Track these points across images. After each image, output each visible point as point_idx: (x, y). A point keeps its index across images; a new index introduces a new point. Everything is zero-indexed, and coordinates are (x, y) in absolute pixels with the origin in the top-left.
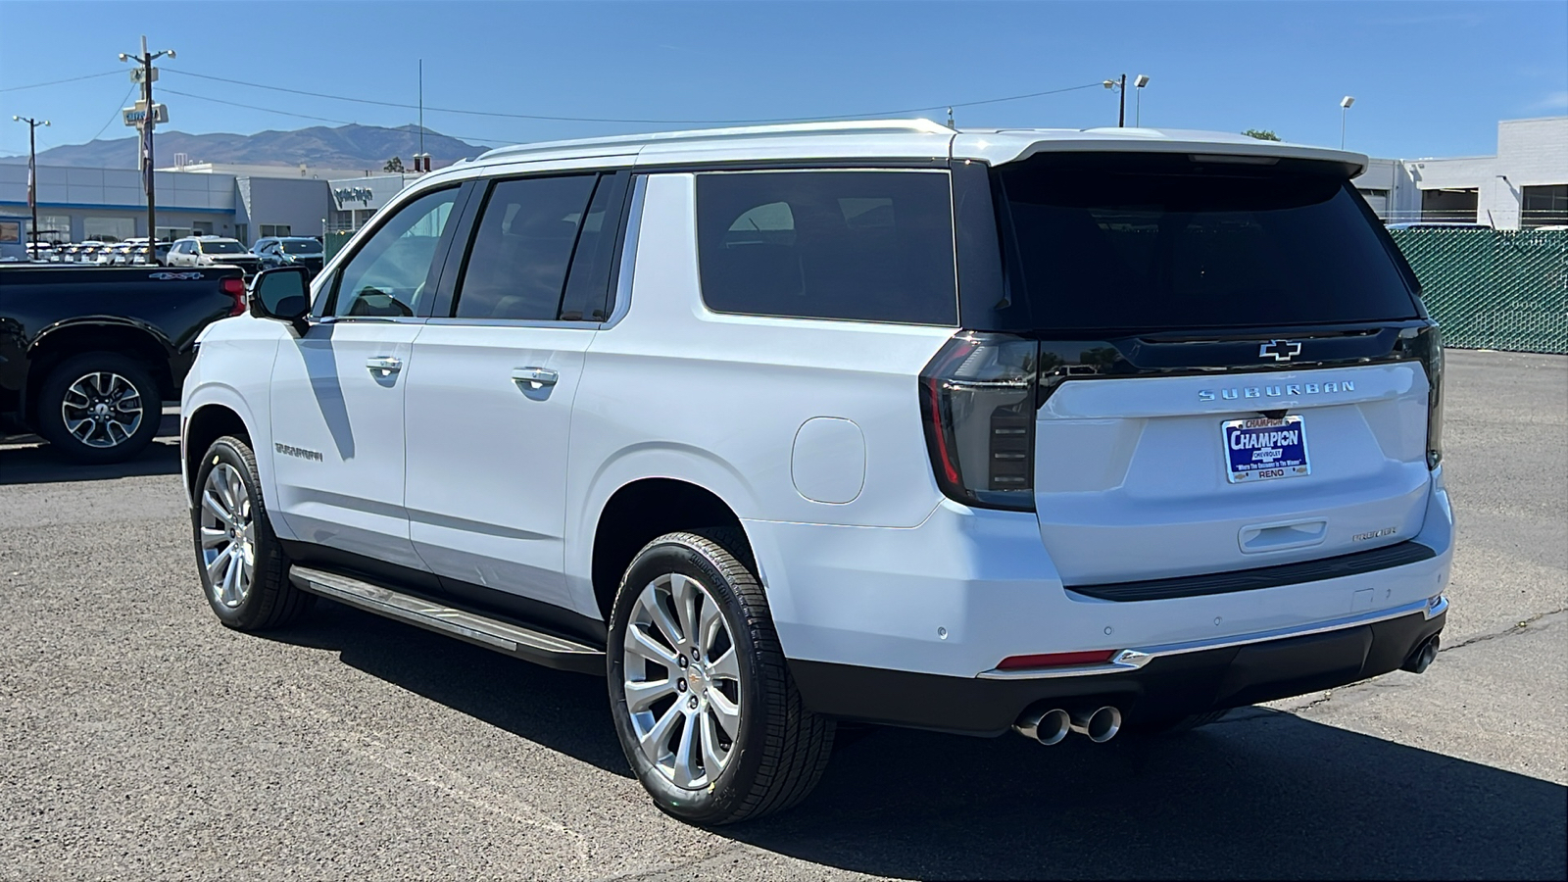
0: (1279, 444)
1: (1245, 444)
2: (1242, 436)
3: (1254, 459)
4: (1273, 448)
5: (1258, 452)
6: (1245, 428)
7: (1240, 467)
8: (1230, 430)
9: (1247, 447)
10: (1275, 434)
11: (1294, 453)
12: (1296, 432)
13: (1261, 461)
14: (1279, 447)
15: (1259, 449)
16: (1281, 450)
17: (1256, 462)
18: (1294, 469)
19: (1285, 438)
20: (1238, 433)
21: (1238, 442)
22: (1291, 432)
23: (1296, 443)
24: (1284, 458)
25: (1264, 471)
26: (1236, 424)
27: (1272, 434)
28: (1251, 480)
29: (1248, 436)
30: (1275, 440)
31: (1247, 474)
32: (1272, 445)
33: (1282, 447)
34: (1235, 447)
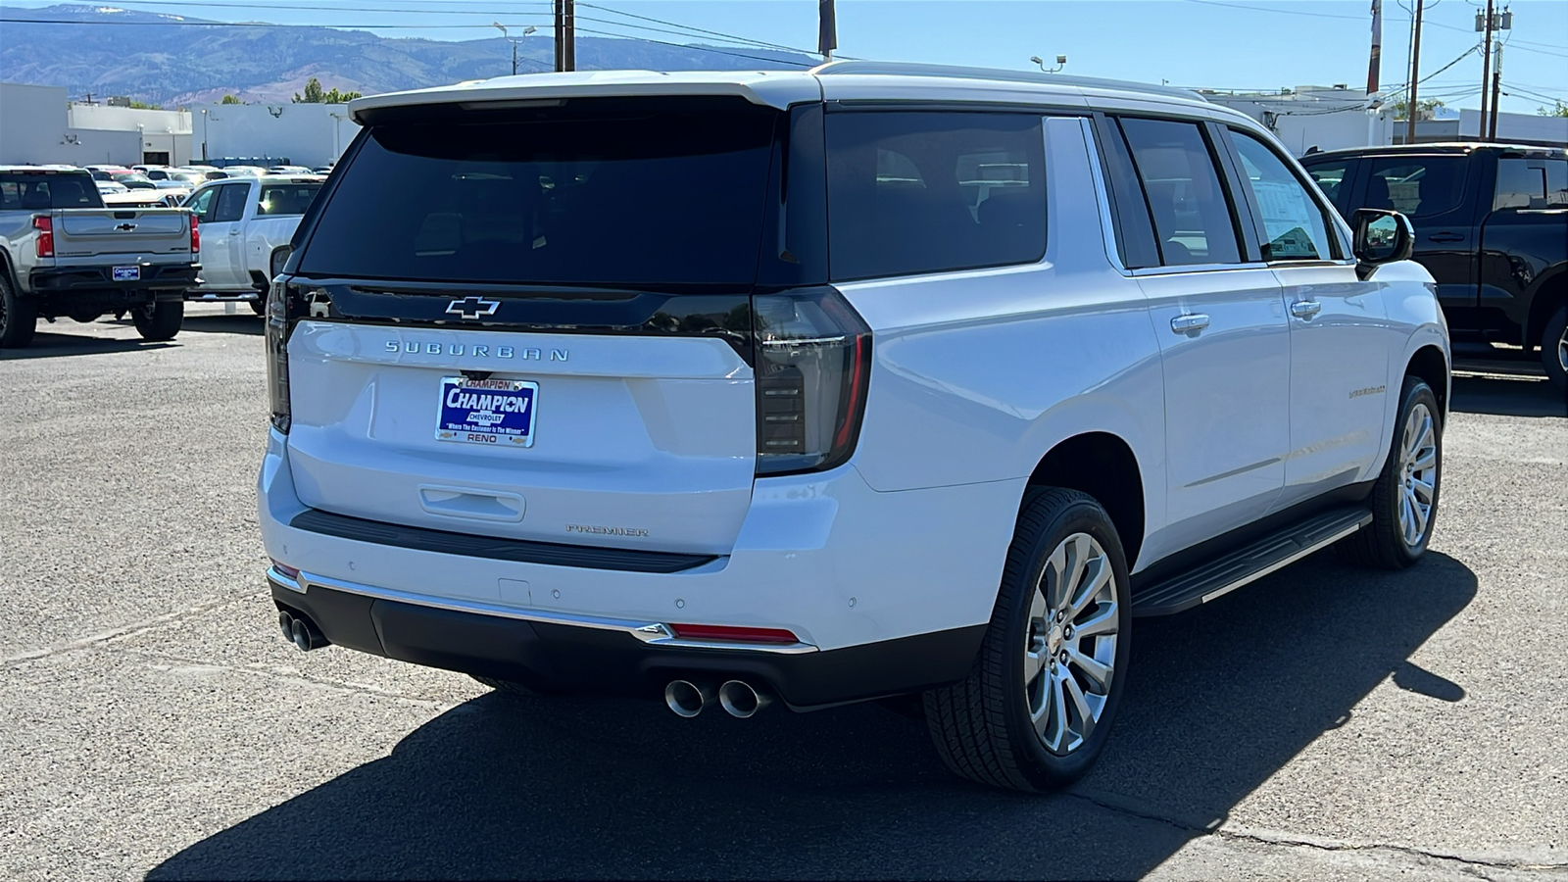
0: (502, 409)
1: (462, 403)
2: (462, 395)
3: (468, 419)
4: (494, 412)
5: (475, 414)
6: (464, 387)
7: (451, 426)
8: (449, 387)
9: (464, 406)
10: (500, 398)
11: (518, 422)
12: (526, 399)
13: (476, 424)
14: (502, 413)
15: (478, 411)
16: (502, 416)
17: (470, 424)
18: (511, 438)
19: (511, 404)
20: (458, 391)
21: (455, 399)
22: (520, 399)
23: (523, 411)
24: (503, 425)
25: (475, 434)
26: (455, 381)
27: (496, 398)
28: (459, 440)
29: (467, 395)
30: (499, 404)
31: (455, 434)
32: (494, 409)
33: (504, 412)
34: (450, 404)
